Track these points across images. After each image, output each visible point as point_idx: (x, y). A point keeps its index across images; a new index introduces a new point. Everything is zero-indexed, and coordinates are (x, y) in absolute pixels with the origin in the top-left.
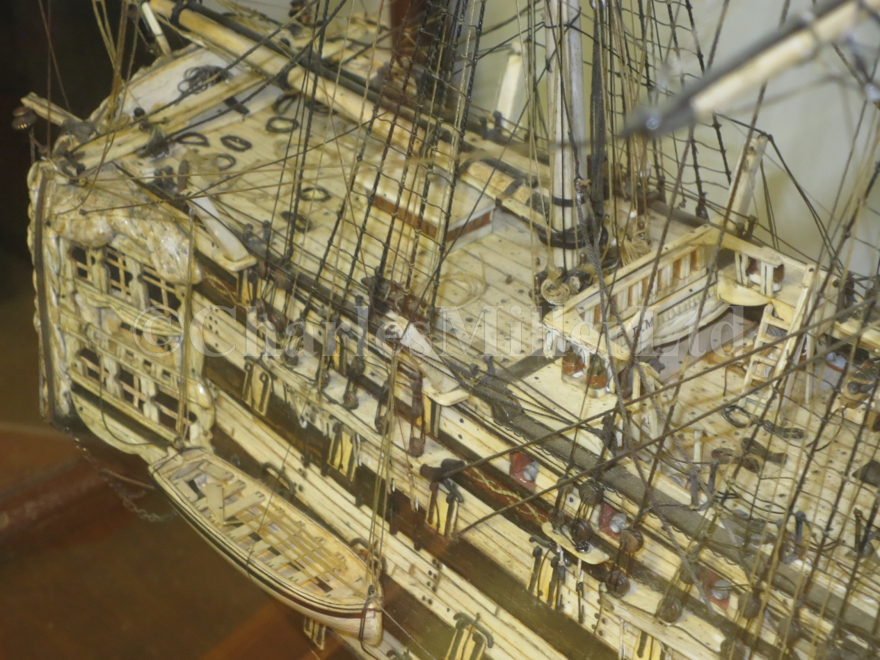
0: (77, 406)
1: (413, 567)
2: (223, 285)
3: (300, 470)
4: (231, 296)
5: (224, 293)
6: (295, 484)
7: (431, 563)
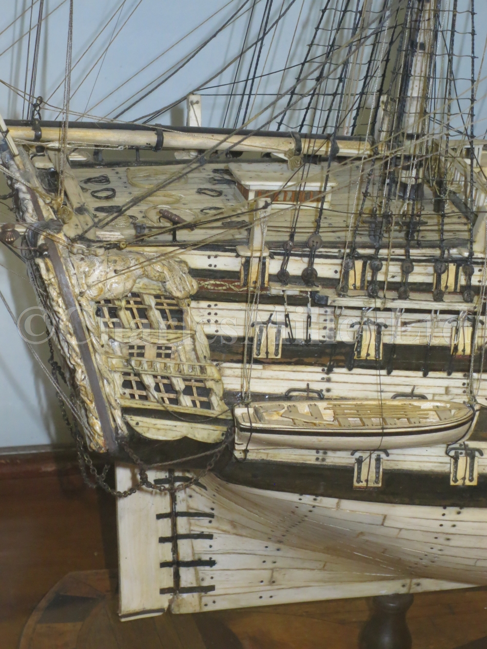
0: (133, 423)
1: (447, 388)
2: (222, 283)
3: (323, 379)
4: (233, 287)
5: (224, 288)
6: (322, 390)
7: (463, 377)
